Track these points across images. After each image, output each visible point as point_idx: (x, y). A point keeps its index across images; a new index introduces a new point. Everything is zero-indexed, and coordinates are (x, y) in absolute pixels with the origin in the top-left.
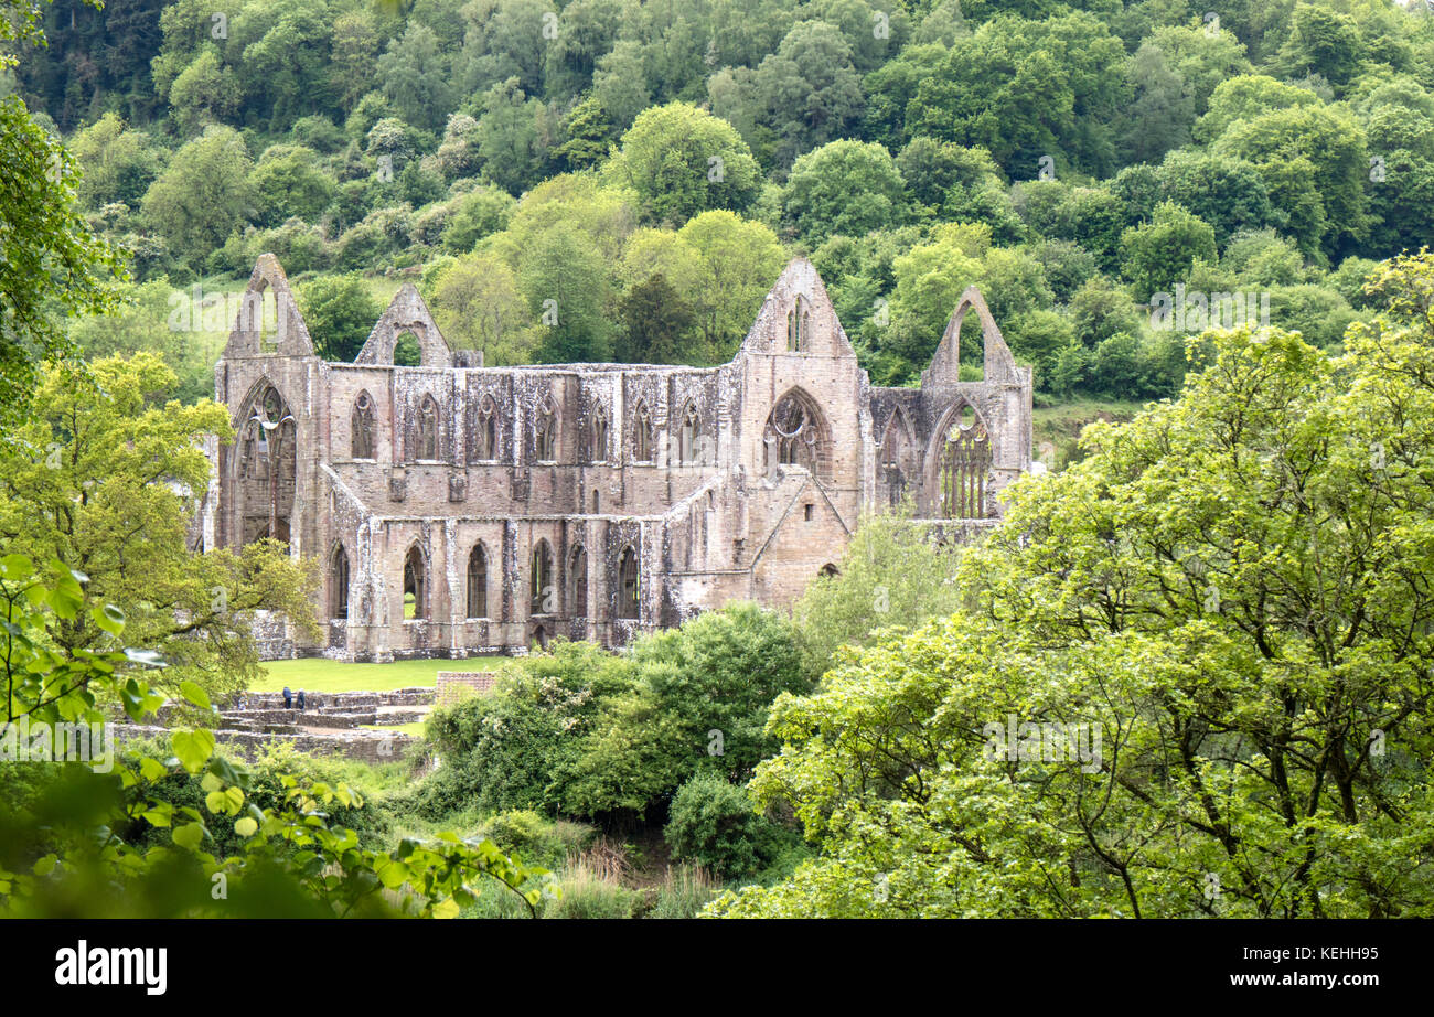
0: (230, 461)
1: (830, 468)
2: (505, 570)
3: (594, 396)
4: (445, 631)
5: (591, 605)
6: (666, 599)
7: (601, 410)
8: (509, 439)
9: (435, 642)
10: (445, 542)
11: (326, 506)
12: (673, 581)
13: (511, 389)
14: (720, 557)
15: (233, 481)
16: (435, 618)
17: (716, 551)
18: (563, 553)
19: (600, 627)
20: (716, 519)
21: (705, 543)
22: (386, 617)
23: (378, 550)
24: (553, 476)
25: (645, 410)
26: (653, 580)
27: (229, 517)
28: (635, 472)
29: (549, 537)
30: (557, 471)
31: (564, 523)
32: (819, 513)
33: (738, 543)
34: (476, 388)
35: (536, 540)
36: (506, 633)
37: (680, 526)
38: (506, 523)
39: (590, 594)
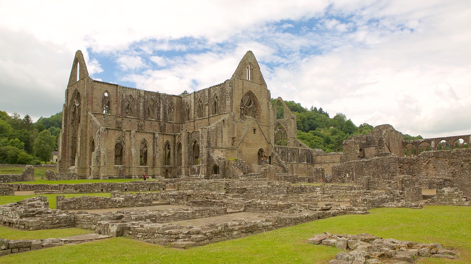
0: (68, 119)
1: (260, 118)
2: (154, 150)
3: (186, 102)
4: (131, 169)
5: (183, 161)
6: (209, 156)
7: (188, 106)
8: (159, 113)
9: (127, 173)
10: (131, 138)
11: (89, 126)
12: (211, 150)
13: (159, 98)
14: (227, 143)
15: (69, 126)
16: (127, 165)
17: (226, 141)
18: (174, 146)
19: (186, 168)
20: (225, 130)
21: (222, 137)
22: (105, 163)
23: (103, 139)
24: (173, 126)
25: (201, 102)
26: (204, 149)
27: (67, 137)
28: (198, 122)
29: (170, 140)
30: (175, 125)
31: (175, 136)
32: (257, 131)
33: (233, 138)
34: (148, 96)
35: (165, 141)
36: (154, 171)
37: (213, 131)
38: (154, 134)
39: (183, 157)
